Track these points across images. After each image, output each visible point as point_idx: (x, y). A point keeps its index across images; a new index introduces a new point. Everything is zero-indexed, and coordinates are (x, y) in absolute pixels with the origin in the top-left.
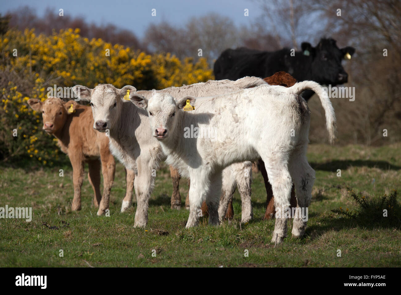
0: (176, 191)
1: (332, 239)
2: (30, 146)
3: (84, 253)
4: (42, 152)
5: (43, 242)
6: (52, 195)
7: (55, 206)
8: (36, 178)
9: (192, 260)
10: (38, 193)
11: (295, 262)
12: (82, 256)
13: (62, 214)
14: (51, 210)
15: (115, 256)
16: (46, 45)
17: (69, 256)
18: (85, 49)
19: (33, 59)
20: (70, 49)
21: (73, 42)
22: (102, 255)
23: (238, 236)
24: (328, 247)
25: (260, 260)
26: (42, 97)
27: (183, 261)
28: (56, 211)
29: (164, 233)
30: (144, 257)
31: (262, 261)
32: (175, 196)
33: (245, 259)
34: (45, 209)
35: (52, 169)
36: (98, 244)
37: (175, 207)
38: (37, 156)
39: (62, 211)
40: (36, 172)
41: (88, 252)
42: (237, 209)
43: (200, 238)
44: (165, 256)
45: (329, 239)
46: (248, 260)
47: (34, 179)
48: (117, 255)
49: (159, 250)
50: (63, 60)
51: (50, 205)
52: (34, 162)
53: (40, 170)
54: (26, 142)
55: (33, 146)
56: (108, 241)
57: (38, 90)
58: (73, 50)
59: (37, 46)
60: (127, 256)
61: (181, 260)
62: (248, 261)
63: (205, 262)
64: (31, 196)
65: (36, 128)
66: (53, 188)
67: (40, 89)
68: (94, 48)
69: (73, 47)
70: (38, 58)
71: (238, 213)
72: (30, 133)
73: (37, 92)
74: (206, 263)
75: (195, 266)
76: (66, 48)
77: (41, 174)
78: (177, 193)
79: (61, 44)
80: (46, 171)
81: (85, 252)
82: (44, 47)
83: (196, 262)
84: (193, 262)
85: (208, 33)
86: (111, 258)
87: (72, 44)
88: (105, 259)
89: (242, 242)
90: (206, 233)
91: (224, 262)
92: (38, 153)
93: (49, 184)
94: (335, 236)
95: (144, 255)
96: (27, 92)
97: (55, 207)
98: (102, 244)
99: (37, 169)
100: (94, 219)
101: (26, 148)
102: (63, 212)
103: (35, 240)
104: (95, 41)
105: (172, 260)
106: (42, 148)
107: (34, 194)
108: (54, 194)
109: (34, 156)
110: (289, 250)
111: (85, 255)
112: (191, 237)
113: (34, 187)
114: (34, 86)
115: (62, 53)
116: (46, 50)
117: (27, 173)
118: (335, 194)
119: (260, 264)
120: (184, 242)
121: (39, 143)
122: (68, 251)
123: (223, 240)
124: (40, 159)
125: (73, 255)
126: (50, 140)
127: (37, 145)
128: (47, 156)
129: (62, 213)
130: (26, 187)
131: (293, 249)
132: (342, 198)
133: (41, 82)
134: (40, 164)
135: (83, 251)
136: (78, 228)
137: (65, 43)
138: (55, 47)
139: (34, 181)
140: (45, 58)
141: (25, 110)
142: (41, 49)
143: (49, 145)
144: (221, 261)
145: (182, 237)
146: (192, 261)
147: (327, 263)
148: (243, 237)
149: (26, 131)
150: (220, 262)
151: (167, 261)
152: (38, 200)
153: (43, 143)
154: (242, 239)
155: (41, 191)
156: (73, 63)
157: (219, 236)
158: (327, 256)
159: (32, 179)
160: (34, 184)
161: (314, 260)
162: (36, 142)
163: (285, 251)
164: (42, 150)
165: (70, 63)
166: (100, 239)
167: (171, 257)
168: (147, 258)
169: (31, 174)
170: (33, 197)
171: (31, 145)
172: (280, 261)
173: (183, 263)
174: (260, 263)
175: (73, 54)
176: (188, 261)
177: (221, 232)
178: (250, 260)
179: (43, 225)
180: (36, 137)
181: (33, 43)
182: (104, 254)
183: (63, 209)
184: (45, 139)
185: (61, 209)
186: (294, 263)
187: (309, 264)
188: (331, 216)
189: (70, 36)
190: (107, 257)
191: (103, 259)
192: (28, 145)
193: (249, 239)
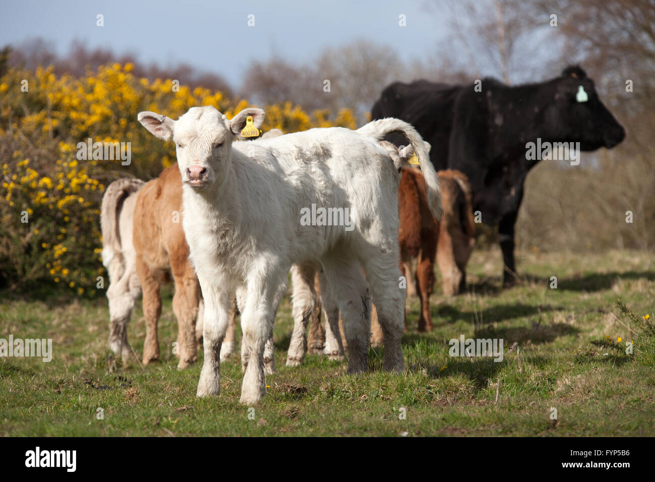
0: (317, 325)
1: (596, 387)
2: (55, 263)
3: (161, 420)
4: (75, 274)
5: (88, 408)
6: (97, 341)
7: (103, 357)
8: (67, 317)
9: (352, 426)
10: (72, 339)
11: (534, 423)
12: (158, 424)
13: (117, 371)
14: (97, 364)
15: (217, 424)
16: (74, 94)
17: (136, 426)
18: (142, 99)
19: (53, 118)
20: (117, 99)
21: (120, 86)
22: (194, 424)
23: (429, 388)
24: (589, 401)
25: (473, 422)
26: (73, 177)
27: (336, 428)
28: (105, 366)
29: (299, 389)
30: (268, 424)
31: (476, 424)
32: (314, 333)
33: (446, 422)
34: (87, 362)
35: (94, 302)
36: (185, 408)
37: (315, 351)
38: (67, 280)
39: (116, 365)
40: (67, 307)
41: (170, 418)
42: (425, 350)
43: (363, 394)
44: (304, 422)
45: (590, 386)
46: (451, 422)
47: (63, 318)
48: (220, 422)
49: (293, 412)
50: (106, 119)
51: (94, 356)
52: (61, 291)
53: (72, 303)
54: (47, 256)
55: (59, 262)
56: (202, 401)
57: (65, 164)
58: (122, 101)
59: (59, 95)
60: (238, 422)
61: (332, 426)
62: (451, 425)
63: (375, 428)
64: (60, 345)
65: (63, 230)
66: (97, 331)
67: (69, 163)
68: (158, 96)
69: (121, 95)
70: (61, 115)
71: (426, 356)
72: (54, 239)
73: (63, 167)
74: (376, 430)
75: (358, 435)
76: (109, 97)
77: (75, 309)
78: (317, 329)
79: (100, 90)
80: (83, 305)
81: (164, 418)
82: (71, 97)
83: (361, 428)
84: (355, 429)
85: (354, 74)
86: (210, 427)
87: (119, 90)
88: (200, 429)
89: (438, 397)
90: (373, 385)
91: (408, 427)
92: (69, 275)
93: (90, 324)
94: (600, 382)
95: (268, 421)
96: (46, 170)
97: (104, 359)
98: (193, 407)
99: (68, 302)
100: (174, 373)
101: (48, 266)
102: (118, 367)
103: (75, 406)
104: (161, 83)
105: (318, 427)
106: (76, 265)
107: (65, 342)
108: (100, 341)
109: (62, 280)
110: (521, 407)
111: (165, 423)
112: (347, 392)
113: (65, 331)
114: (59, 158)
115: (102, 106)
116: (75, 102)
117: (50, 308)
118: (594, 325)
119: (472, 430)
120: (335, 401)
121: (69, 258)
122: (133, 416)
123: (404, 396)
124: (72, 284)
125: (143, 424)
126: (89, 252)
127: (66, 261)
128: (83, 280)
129: (116, 369)
130: (50, 331)
131: (528, 405)
132: (606, 329)
133: (70, 150)
134: (71, 293)
135: (160, 417)
136: (147, 387)
137: (107, 89)
138: (90, 97)
139: (65, 322)
140: (74, 115)
141: (44, 201)
142: (66, 101)
143: (87, 259)
144: (403, 427)
145: (331, 393)
146: (353, 428)
147: (589, 424)
148: (438, 389)
149: (47, 237)
150: (401, 427)
151: (309, 429)
152: (72, 351)
153: (77, 257)
154: (438, 393)
155: (77, 336)
156: (123, 122)
157: (397, 390)
158: (588, 413)
159: (60, 317)
160: (63, 326)
161: (567, 420)
162: (65, 255)
163: (514, 409)
164: (74, 269)
165: (117, 123)
166: (188, 400)
167: (315, 422)
168: (272, 425)
169: (58, 310)
170: (63, 346)
171: (56, 260)
172: (506, 422)
173: (337, 431)
174: (472, 426)
175: (121, 107)
176: (344, 428)
177: (399, 381)
178: (454, 423)
179: (86, 383)
180: (65, 246)
181: (51, 91)
182: (198, 421)
183: (118, 362)
184: (80, 250)
185: (114, 362)
186: (532, 425)
187: (560, 426)
188: (590, 353)
189: (115, 76)
190: (203, 426)
191: (196, 428)
192: (51, 261)
193: (449, 393)
